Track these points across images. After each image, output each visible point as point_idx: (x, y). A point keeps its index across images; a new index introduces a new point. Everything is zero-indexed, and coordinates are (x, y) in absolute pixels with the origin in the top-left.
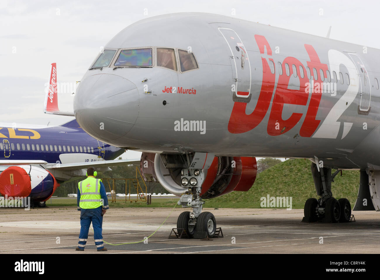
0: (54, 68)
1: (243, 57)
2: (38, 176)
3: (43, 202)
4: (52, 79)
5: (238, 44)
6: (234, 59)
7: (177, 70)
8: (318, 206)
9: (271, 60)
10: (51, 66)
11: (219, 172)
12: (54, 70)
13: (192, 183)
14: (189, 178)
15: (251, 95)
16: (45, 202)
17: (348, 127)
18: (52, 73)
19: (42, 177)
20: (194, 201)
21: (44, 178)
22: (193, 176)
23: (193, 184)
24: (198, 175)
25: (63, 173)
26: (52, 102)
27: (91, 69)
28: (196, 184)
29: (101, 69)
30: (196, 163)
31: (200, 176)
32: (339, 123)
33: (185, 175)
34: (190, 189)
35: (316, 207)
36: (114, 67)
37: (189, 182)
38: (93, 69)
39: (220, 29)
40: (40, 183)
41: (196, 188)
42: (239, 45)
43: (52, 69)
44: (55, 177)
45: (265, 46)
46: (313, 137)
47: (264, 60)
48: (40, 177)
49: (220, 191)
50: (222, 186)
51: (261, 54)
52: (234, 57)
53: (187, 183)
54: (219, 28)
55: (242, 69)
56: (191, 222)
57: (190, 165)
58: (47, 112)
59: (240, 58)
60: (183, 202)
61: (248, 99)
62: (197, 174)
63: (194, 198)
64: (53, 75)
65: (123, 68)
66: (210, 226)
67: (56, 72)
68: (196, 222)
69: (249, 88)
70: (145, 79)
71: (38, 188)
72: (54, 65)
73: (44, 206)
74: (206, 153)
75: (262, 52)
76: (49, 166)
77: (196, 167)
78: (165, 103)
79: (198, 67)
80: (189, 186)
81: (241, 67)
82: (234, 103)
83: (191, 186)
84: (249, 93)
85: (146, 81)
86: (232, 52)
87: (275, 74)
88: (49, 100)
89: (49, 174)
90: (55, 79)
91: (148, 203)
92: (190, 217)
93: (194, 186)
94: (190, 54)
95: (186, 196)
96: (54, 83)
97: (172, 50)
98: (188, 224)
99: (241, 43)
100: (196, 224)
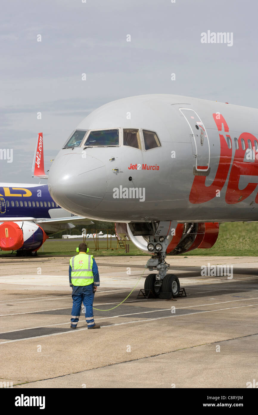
0: (41, 137)
1: (202, 135)
2: (29, 230)
3: (35, 252)
4: (39, 147)
5: (197, 123)
6: (194, 137)
7: (141, 148)
10: (38, 135)
11: (185, 231)
12: (40, 139)
13: (157, 248)
14: (155, 244)
15: (210, 168)
16: (36, 252)
18: (39, 142)
19: (33, 230)
20: (159, 265)
21: (34, 231)
22: (159, 242)
23: (159, 249)
24: (162, 241)
25: (51, 227)
26: (39, 167)
27: (64, 149)
28: (161, 250)
29: (73, 149)
30: (160, 231)
31: (165, 242)
33: (151, 242)
34: (156, 254)
36: (85, 147)
37: (155, 248)
38: (65, 148)
39: (181, 110)
40: (32, 236)
41: (161, 253)
42: (198, 124)
43: (39, 138)
44: (44, 230)
45: (222, 124)
47: (221, 136)
48: (31, 230)
49: (186, 248)
50: (188, 244)
51: (219, 131)
52: (194, 135)
53: (153, 248)
56: (157, 283)
57: (155, 232)
58: (35, 176)
59: (199, 135)
60: (149, 266)
61: (207, 173)
62: (162, 240)
63: (159, 262)
64: (40, 143)
65: (92, 148)
66: (174, 287)
67: (42, 140)
68: (161, 284)
69: (208, 163)
70: (113, 158)
71: (29, 240)
72: (41, 135)
73: (36, 256)
74: (170, 222)
75: (220, 129)
76: (39, 220)
77: (161, 234)
78: (130, 179)
79: (161, 146)
80: (155, 251)
81: (201, 144)
82: (194, 177)
83: (157, 252)
84: (208, 167)
85: (113, 159)
86: (192, 130)
87: (231, 149)
88: (36, 165)
89: (39, 228)
90: (41, 147)
91: (127, 251)
92: (156, 279)
93: (159, 251)
94: (153, 133)
95: (152, 261)
96: (41, 151)
97: (137, 130)
98: (154, 285)
99: (200, 122)
100: (161, 285)
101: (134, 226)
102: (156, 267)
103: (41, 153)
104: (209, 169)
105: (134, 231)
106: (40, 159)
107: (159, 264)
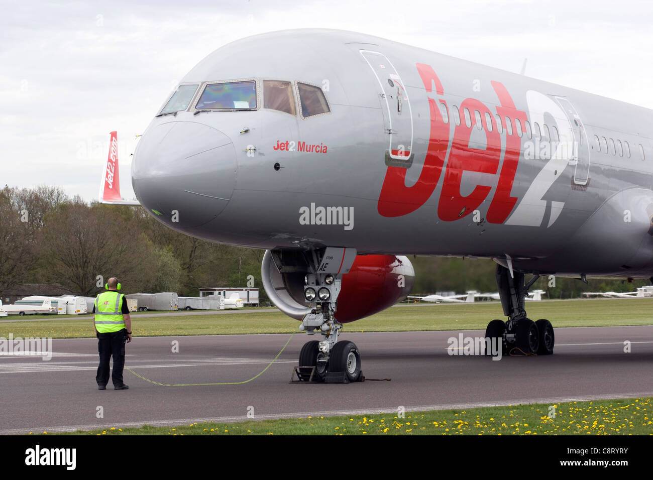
0: (114, 138)
1: (399, 97)
4: (111, 155)
5: (391, 75)
6: (386, 99)
7: (296, 114)
8: (506, 332)
9: (443, 102)
10: (110, 135)
12: (113, 142)
13: (321, 296)
14: (317, 288)
17: (557, 207)
18: (111, 146)
20: (325, 324)
22: (324, 285)
23: (324, 297)
24: (331, 283)
26: (111, 187)
27: (158, 116)
28: (329, 298)
29: (175, 114)
30: (327, 264)
31: (334, 285)
32: (545, 202)
33: (311, 284)
34: (319, 306)
35: (503, 333)
36: (196, 111)
37: (317, 294)
38: (162, 115)
39: (363, 53)
41: (328, 303)
42: (393, 77)
43: (112, 140)
45: (433, 81)
46: (506, 224)
47: (432, 102)
51: (427, 91)
52: (385, 96)
53: (314, 296)
54: (361, 51)
55: (399, 114)
56: (320, 357)
57: (319, 267)
58: (104, 202)
59: (395, 97)
60: (307, 327)
61: (410, 162)
62: (330, 281)
63: (325, 320)
64: (112, 148)
65: (209, 113)
66: (351, 362)
67: (117, 144)
68: (328, 358)
69: (410, 145)
70: (246, 129)
72: (114, 135)
74: (343, 249)
75: (429, 89)
77: (327, 271)
78: (277, 167)
79: (329, 111)
80: (318, 300)
81: (397, 111)
82: (386, 167)
83: (320, 301)
84: (409, 152)
85: (246, 131)
86: (383, 87)
87: (448, 124)
88: (107, 184)
92: (320, 350)
93: (325, 300)
94: (316, 89)
95: (312, 318)
96: (114, 161)
97: (288, 83)
98: (316, 360)
99: (396, 74)
100: (329, 360)
101: (281, 256)
102: (318, 328)
103: (114, 164)
104: (411, 156)
105: (281, 265)
106: (112, 175)
107: (325, 322)
